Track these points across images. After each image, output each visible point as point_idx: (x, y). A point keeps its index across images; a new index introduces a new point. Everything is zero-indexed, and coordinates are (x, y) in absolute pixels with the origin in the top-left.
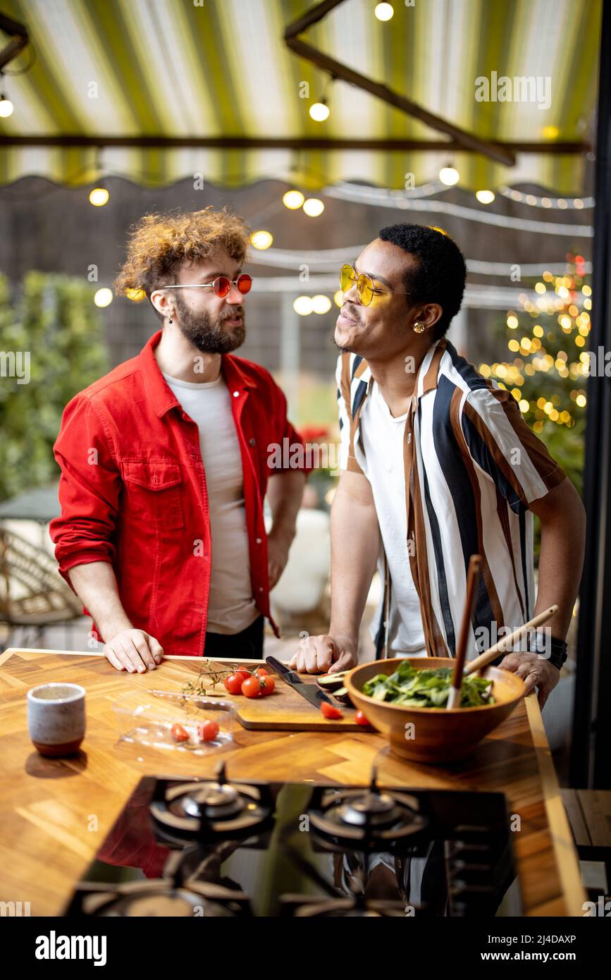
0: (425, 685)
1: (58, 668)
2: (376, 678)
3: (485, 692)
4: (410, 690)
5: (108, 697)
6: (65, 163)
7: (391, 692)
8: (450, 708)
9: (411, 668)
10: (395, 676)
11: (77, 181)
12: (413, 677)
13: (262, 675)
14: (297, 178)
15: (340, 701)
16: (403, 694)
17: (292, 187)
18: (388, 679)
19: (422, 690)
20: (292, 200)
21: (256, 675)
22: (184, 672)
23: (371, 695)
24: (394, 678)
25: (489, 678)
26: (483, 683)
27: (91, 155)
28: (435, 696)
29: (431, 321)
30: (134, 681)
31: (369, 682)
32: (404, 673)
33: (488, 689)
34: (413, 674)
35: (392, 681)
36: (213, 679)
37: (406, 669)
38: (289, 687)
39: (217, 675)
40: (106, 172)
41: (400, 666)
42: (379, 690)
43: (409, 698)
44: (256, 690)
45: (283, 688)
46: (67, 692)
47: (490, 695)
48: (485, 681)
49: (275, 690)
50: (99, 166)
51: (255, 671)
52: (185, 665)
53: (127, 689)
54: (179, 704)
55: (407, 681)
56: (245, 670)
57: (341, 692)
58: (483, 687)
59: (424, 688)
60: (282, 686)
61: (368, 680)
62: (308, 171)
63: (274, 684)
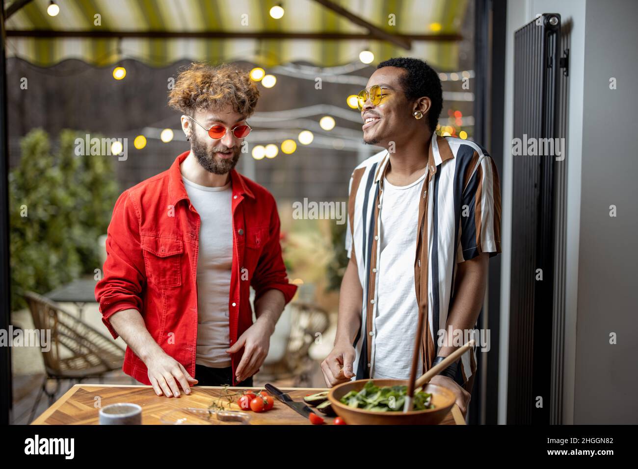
0: (385, 397)
1: (114, 397)
2: (349, 394)
3: (427, 402)
4: (375, 401)
5: (153, 415)
6: (95, 50)
7: (361, 403)
8: (406, 411)
9: (374, 386)
10: (363, 392)
11: (103, 63)
12: (376, 392)
13: (265, 395)
14: (261, 59)
15: (322, 412)
16: (370, 404)
17: (256, 66)
18: (359, 394)
19: (383, 401)
20: (257, 74)
21: (261, 396)
22: (206, 396)
23: (347, 404)
24: (363, 393)
25: (429, 392)
26: (425, 395)
27: (114, 44)
28: (393, 404)
29: (425, 108)
30: (171, 404)
31: (346, 396)
32: (370, 389)
33: (429, 399)
34: (376, 390)
35: (362, 395)
36: (229, 400)
37: (371, 387)
38: (284, 404)
39: (232, 397)
40: (124, 56)
41: (366, 385)
42: (353, 402)
43: (375, 406)
44: (261, 406)
45: (279, 405)
46: (127, 409)
47: (430, 404)
48: (426, 394)
49: (274, 407)
50: (120, 52)
51: (259, 393)
52: (206, 392)
53: (166, 409)
54: (207, 419)
55: (371, 395)
56: (252, 393)
57: (324, 405)
58: (426, 398)
59: (385, 399)
60: (278, 404)
61: (344, 395)
62: (268, 55)
63: (273, 403)
